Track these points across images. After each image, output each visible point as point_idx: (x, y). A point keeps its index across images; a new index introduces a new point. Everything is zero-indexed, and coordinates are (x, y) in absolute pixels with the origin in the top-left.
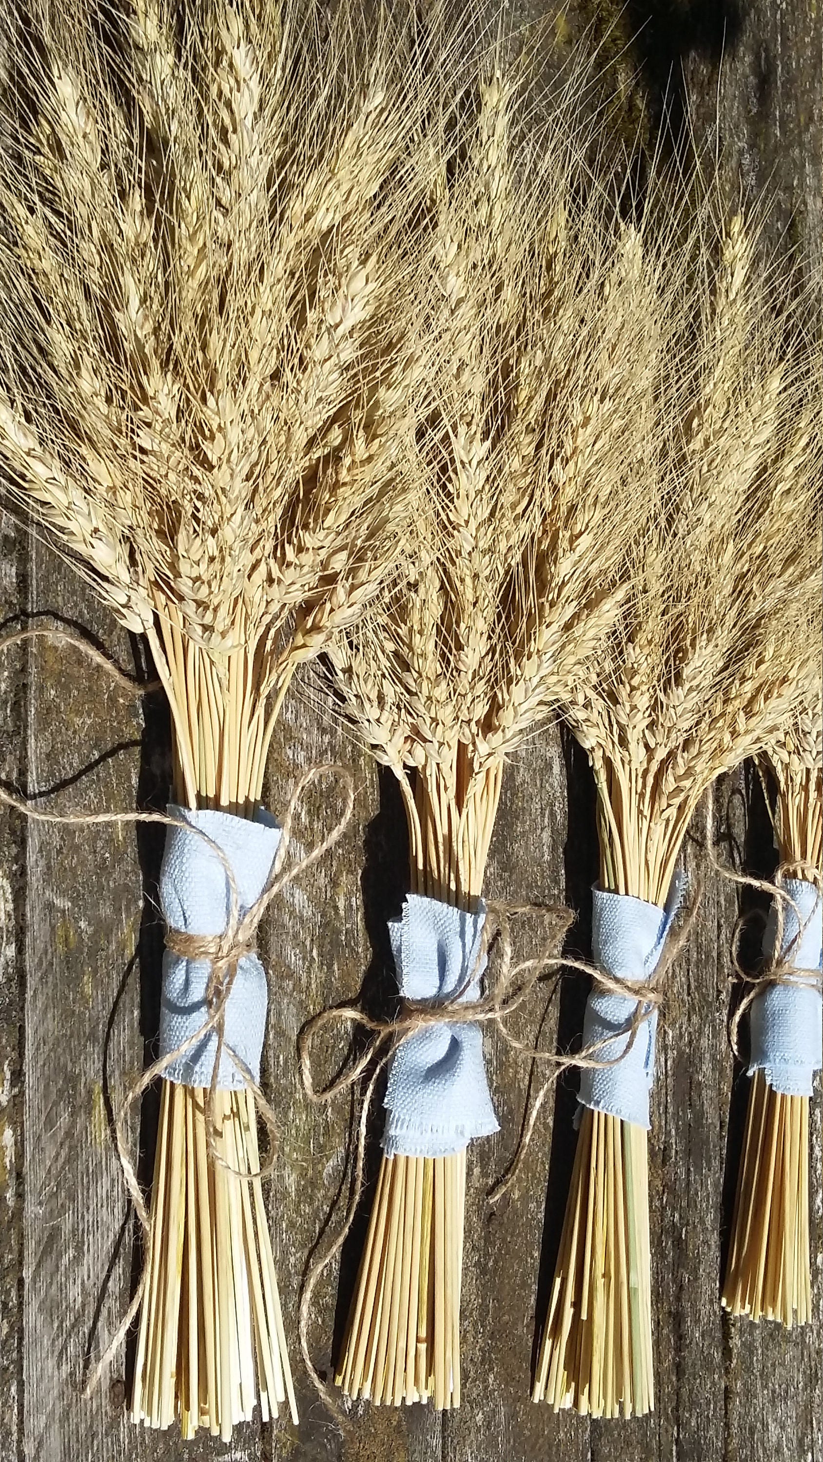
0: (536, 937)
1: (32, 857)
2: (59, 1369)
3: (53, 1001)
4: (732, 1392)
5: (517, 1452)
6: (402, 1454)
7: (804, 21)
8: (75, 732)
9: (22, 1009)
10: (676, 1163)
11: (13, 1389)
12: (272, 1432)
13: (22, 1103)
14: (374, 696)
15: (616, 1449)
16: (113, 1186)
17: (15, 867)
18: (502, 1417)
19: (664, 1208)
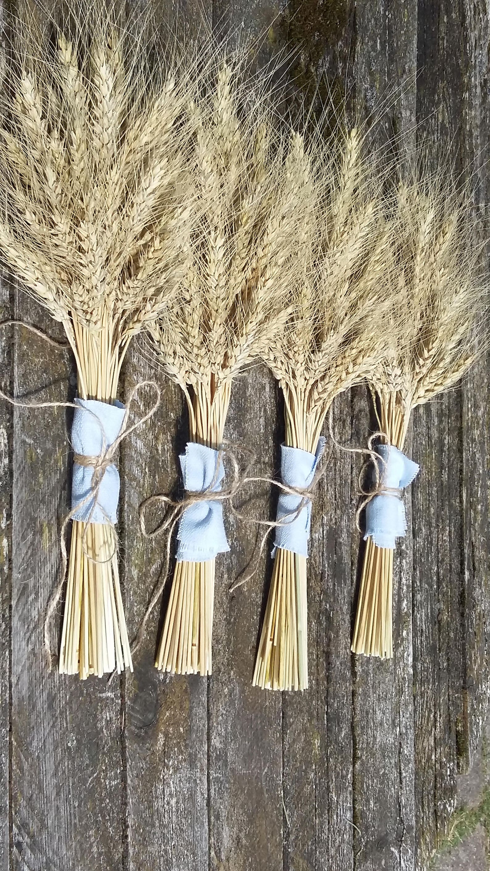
0: (257, 468)
1: (16, 420)
2: (27, 646)
3: (26, 484)
4: (356, 693)
5: (245, 709)
6: (188, 702)
7: (401, 23)
8: (35, 365)
9: (12, 487)
10: (327, 581)
11: (7, 653)
12: (125, 685)
13: (12, 528)
14: (171, 352)
15: (295, 713)
16: (52, 568)
17: (8, 424)
18: (237, 691)
19: (321, 601)
